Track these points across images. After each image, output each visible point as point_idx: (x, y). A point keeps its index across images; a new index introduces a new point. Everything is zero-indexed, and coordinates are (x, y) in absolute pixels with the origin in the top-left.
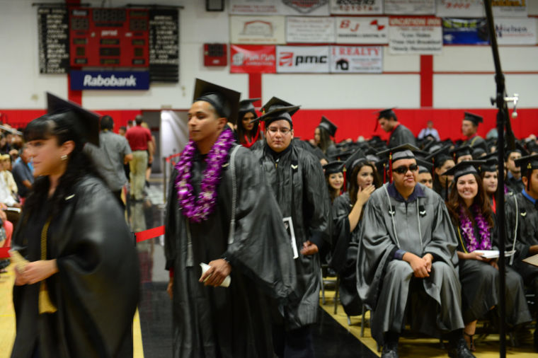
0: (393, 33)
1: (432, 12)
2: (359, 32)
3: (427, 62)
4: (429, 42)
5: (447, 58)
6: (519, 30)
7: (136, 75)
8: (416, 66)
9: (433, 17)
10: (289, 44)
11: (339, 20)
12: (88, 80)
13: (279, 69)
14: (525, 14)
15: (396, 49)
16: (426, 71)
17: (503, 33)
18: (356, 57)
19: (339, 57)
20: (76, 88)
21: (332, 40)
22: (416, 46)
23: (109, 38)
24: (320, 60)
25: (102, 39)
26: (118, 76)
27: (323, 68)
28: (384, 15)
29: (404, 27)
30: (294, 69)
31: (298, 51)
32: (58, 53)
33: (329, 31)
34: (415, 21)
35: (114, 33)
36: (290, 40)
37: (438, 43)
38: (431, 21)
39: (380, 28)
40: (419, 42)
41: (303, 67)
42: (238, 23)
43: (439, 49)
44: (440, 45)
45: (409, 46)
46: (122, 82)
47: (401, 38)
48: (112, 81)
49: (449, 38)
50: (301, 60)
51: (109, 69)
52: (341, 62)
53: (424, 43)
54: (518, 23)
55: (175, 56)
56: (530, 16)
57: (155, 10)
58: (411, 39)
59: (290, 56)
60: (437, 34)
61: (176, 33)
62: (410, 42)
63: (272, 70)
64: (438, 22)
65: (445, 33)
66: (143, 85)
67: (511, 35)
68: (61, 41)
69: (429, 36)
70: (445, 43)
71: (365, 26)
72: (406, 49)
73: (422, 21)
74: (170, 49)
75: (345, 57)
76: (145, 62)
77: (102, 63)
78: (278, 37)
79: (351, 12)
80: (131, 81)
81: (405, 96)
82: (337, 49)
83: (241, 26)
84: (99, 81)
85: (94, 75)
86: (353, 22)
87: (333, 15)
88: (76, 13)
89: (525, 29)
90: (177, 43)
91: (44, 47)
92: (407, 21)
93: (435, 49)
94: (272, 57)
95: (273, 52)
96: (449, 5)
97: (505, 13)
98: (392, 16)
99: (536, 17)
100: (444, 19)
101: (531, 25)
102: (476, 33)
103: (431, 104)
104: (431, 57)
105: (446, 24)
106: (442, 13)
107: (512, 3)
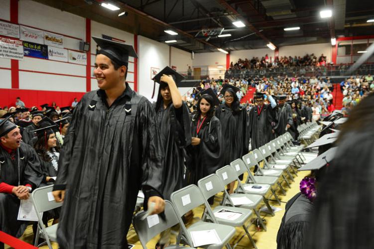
1: (17, 37)
3: (15, 64)
4: (16, 53)
5: (26, 63)
6: (60, 54)
8: (9, 65)
9: (18, 39)
14: (62, 47)
16: (15, 68)
17: (53, 54)
22: (9, 54)
34: (8, 40)
37: (22, 54)
38: (17, 42)
40: (10, 52)
43: (22, 58)
44: (22, 56)
45: (4, 53)
49: (27, 52)
53: (13, 53)
54: (60, 51)
56: (64, 48)
58: (6, 50)
60: (21, 49)
62: (5, 51)
64: (21, 43)
65: (25, 50)
67: (57, 56)
69: (16, 49)
70: (25, 55)
72: (3, 55)
73: (12, 41)
89: (62, 54)
92: (3, 39)
93: (19, 57)
96: (27, 35)
97: (53, 45)
99: (68, 49)
100: (24, 42)
101: (65, 52)
102: (40, 52)
103: (17, 87)
104: (17, 61)
105: (26, 45)
106: (23, 38)
107: (57, 41)
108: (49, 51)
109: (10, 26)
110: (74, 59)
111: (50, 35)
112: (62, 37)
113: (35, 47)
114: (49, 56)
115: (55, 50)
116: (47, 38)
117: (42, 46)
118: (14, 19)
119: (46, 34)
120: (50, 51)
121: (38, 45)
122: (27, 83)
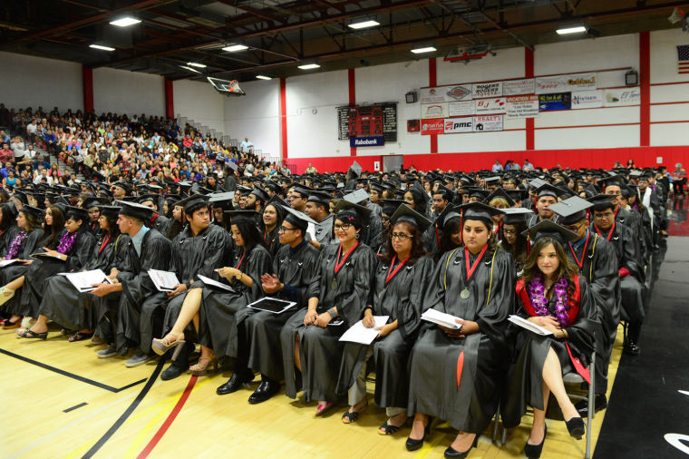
0: (509, 107)
1: (533, 92)
2: (489, 107)
3: (530, 122)
4: (531, 110)
5: (543, 119)
6: (591, 98)
7: (376, 138)
8: (524, 125)
9: (533, 95)
10: (451, 117)
11: (478, 101)
12: (357, 142)
13: (446, 131)
14: (594, 87)
15: (510, 116)
16: (530, 128)
17: (580, 101)
18: (488, 122)
19: (477, 123)
20: (353, 146)
21: (473, 114)
22: (523, 113)
23: (366, 121)
24: (467, 125)
25: (362, 122)
26: (370, 139)
27: (469, 129)
28: (503, 97)
29: (515, 102)
30: (453, 131)
31: (456, 121)
32: (346, 129)
33: (472, 108)
34: (522, 98)
35: (367, 118)
36: (451, 115)
37: (536, 110)
38: (531, 98)
39: (501, 104)
40: (525, 111)
41: (458, 129)
42: (425, 108)
43: (537, 114)
44: (537, 112)
45: (519, 113)
46: (371, 142)
47: (514, 109)
48: (367, 142)
49: (543, 107)
50: (457, 125)
51: (367, 136)
52: (479, 125)
53: (528, 111)
54: (590, 94)
55: (395, 128)
56: (598, 89)
57: (385, 105)
58: (520, 109)
59: (451, 124)
60: (536, 105)
61: (395, 116)
62: (519, 111)
63: (442, 132)
64: (537, 97)
65: (540, 104)
66: (381, 143)
67: (585, 102)
68: (347, 124)
69: (530, 106)
70: (541, 110)
71: (492, 104)
72: (517, 115)
73: (527, 98)
74: (393, 124)
75: (481, 122)
76: (381, 132)
77: (362, 133)
78: (445, 114)
79: (484, 96)
80: (375, 142)
81: (517, 143)
82: (477, 118)
83: (426, 109)
84: (361, 142)
85: (359, 139)
86: (486, 102)
87: (474, 99)
88: (352, 110)
89: (595, 98)
90: (396, 121)
91: (340, 127)
92: (517, 99)
93: (535, 114)
94: (442, 125)
95: (443, 122)
96: (543, 87)
97: (580, 89)
98: (508, 97)
99: (603, 89)
100: (540, 95)
101: (599, 94)
102: (561, 102)
103: (533, 148)
104: (533, 119)
105: (542, 98)
106: (539, 92)
107: (586, 82)
108: (573, 98)
109: (524, 83)
110: (615, 100)
111: (574, 78)
112: (595, 74)
113: (555, 98)
114: (573, 104)
115: (582, 95)
116: (570, 82)
117: (563, 94)
118: (530, 73)
119: (569, 78)
120: (575, 98)
121: (557, 95)
122: (543, 142)
